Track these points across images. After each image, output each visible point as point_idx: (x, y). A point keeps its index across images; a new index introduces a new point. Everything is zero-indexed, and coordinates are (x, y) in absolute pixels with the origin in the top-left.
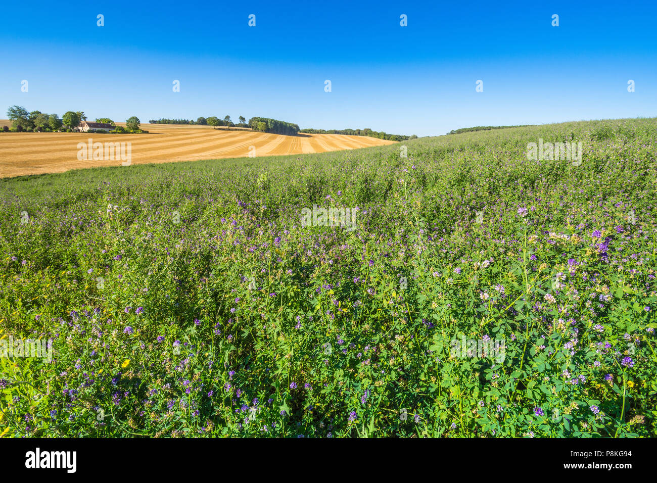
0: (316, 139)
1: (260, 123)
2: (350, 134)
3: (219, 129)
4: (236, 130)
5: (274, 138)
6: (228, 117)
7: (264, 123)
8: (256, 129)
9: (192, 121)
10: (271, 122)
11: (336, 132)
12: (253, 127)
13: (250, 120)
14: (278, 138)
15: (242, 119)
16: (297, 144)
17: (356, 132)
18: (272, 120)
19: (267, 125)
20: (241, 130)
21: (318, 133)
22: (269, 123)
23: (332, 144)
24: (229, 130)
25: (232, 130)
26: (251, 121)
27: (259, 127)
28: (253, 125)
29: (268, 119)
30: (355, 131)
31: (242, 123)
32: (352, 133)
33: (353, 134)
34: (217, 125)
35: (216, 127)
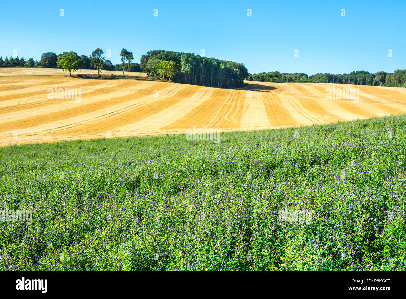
0: (280, 95)
1: (162, 62)
2: (364, 83)
3: (80, 76)
4: (113, 77)
5: (188, 94)
6: (99, 52)
7: (171, 62)
8: (154, 75)
9: (31, 60)
10: (187, 60)
11: (332, 79)
12: (148, 71)
13: (144, 57)
14: (196, 94)
15: (127, 54)
16: (236, 106)
17: (377, 79)
18: (189, 55)
19: (177, 66)
20: (123, 77)
21: (290, 80)
22: (182, 63)
23: (314, 107)
24: (99, 77)
25: (106, 77)
26: (145, 59)
27: (160, 71)
28: (149, 67)
29: (180, 54)
30: (374, 76)
31: (127, 62)
32: (368, 79)
33: (371, 83)
34: (76, 68)
35: (73, 72)
